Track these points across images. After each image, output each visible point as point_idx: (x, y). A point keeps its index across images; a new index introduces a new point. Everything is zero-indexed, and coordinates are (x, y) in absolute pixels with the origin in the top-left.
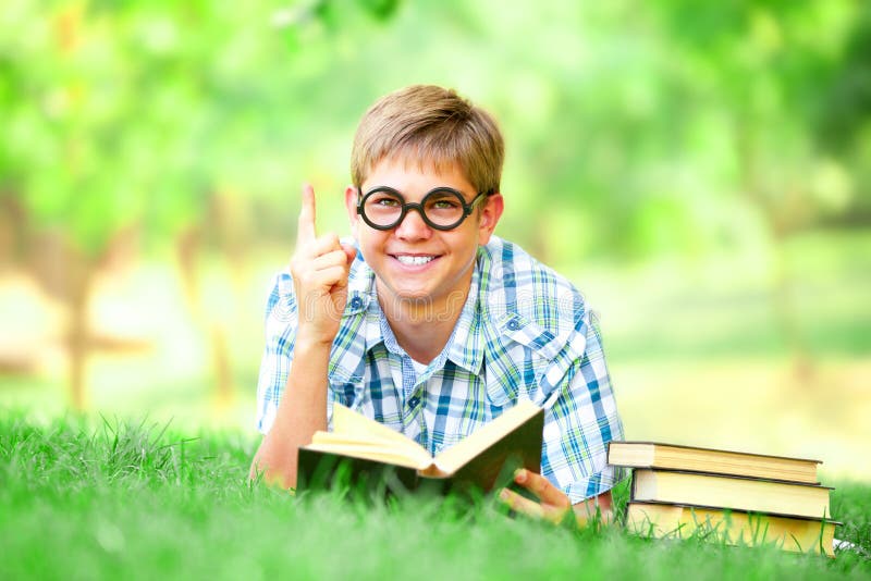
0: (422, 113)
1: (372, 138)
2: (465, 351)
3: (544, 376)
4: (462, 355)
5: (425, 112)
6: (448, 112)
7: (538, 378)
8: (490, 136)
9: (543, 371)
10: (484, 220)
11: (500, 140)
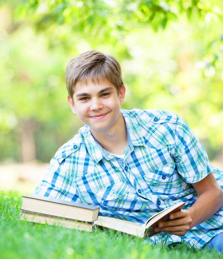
0: (87, 63)
1: (72, 76)
2: (137, 140)
3: (175, 130)
4: (137, 142)
5: (89, 62)
6: (98, 60)
7: (174, 132)
8: (114, 65)
9: (175, 129)
10: (120, 95)
11: (118, 65)
